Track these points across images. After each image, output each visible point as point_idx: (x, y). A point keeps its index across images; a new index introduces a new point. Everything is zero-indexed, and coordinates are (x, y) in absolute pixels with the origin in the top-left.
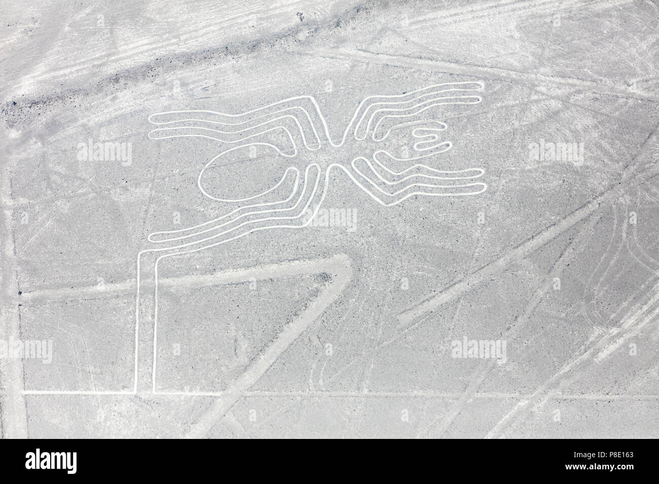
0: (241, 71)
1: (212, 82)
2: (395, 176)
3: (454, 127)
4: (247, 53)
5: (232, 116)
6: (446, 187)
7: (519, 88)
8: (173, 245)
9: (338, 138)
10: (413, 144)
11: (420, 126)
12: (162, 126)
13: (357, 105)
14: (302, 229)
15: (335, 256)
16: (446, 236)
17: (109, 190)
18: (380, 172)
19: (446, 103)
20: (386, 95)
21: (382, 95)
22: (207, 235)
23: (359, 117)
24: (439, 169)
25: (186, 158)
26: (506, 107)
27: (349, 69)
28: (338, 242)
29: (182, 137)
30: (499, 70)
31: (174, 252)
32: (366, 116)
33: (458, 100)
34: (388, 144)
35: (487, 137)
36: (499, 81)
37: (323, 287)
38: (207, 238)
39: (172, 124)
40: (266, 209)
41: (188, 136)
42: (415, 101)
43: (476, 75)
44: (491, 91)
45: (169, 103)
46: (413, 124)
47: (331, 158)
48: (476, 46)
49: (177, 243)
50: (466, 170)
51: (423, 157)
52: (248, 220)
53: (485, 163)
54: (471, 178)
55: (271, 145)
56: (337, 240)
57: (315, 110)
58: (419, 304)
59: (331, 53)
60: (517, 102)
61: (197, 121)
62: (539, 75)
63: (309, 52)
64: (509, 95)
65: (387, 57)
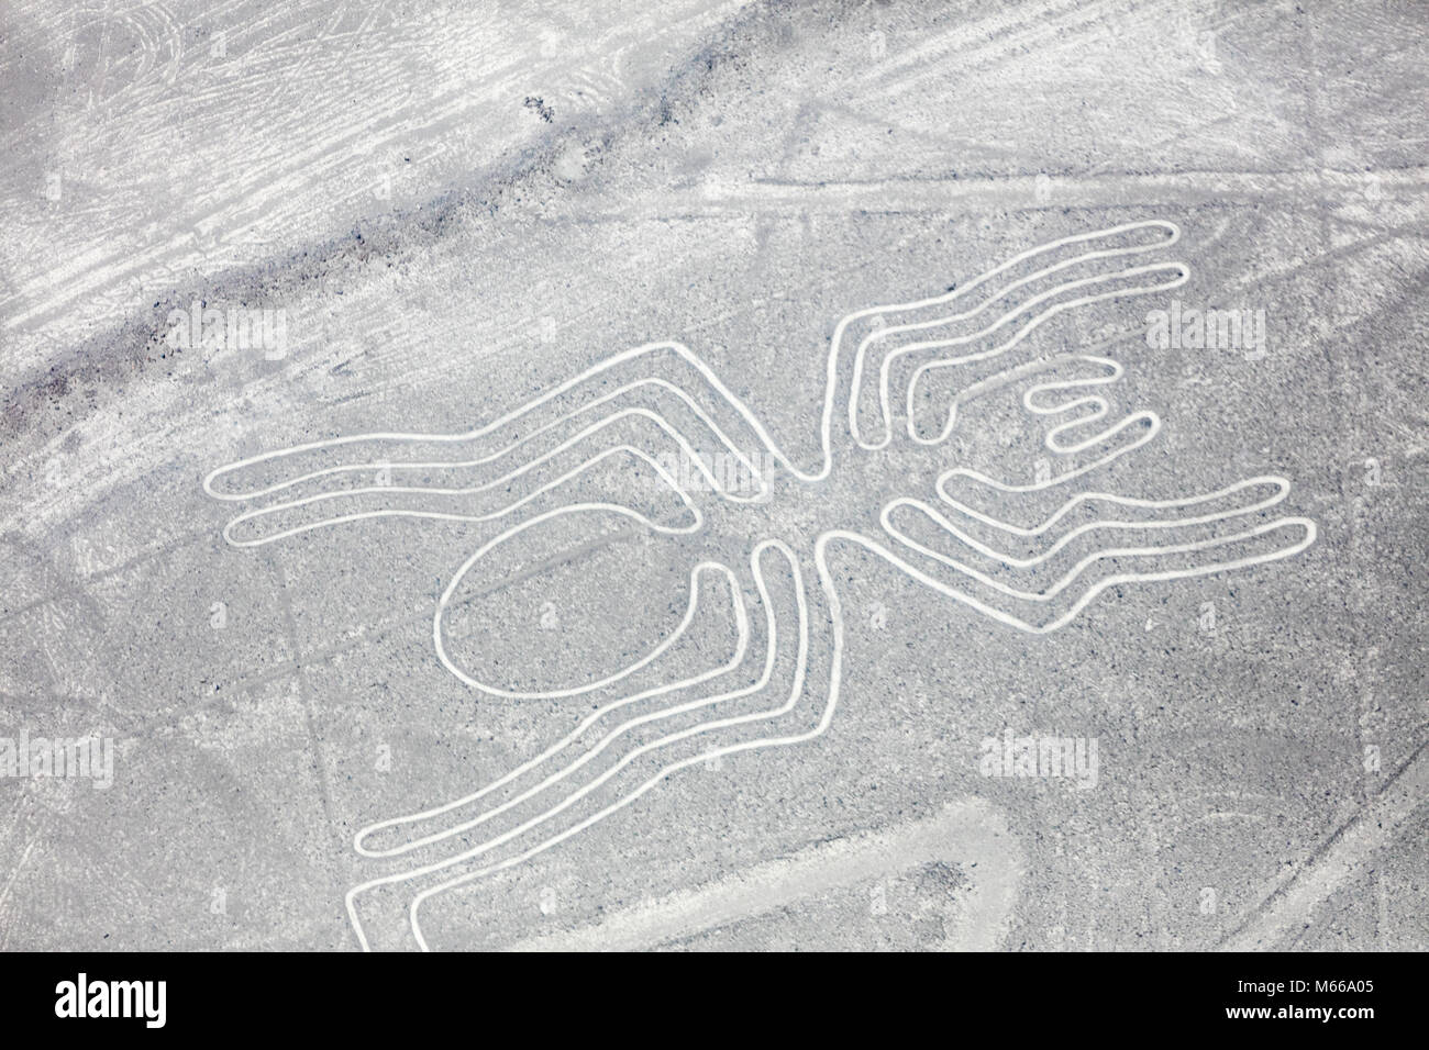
0: (430, 299)
1: (352, 348)
2: (1026, 538)
3: (1143, 365)
4: (425, 243)
5: (456, 438)
6: (1193, 547)
7: (1285, 220)
8: (440, 857)
9: (807, 452)
10: (1043, 435)
11: (1040, 377)
12: (258, 503)
13: (822, 346)
14: (815, 743)
15: (947, 806)
16: (1255, 694)
17: (174, 722)
18: (979, 536)
19: (1088, 299)
20: (899, 302)
21: (886, 304)
22: (536, 808)
23: (844, 383)
24: (1151, 497)
25: (370, 587)
26: (1273, 281)
27: (754, 242)
28: (941, 764)
29: (334, 527)
30: (1203, 175)
31: (455, 876)
32: (864, 377)
33: (1120, 283)
34: (966, 447)
35: (1254, 380)
36: (1217, 210)
37: (949, 907)
38: (534, 816)
39: (284, 491)
40: (681, 701)
41: (349, 518)
42: (991, 306)
43: (1140, 202)
44: (1206, 243)
45: (249, 429)
46: (1014, 378)
47: (813, 517)
48: (1107, 116)
49: (453, 846)
50: (1234, 488)
51: (1087, 468)
52: (641, 742)
53: (1279, 459)
54: (1256, 508)
55: (612, 507)
56: (937, 759)
57: (704, 381)
58: (1261, 909)
59: (680, 203)
60: (1298, 262)
61: (357, 471)
62: (1326, 171)
63: (610, 211)
64: (1263, 244)
65: (852, 190)
